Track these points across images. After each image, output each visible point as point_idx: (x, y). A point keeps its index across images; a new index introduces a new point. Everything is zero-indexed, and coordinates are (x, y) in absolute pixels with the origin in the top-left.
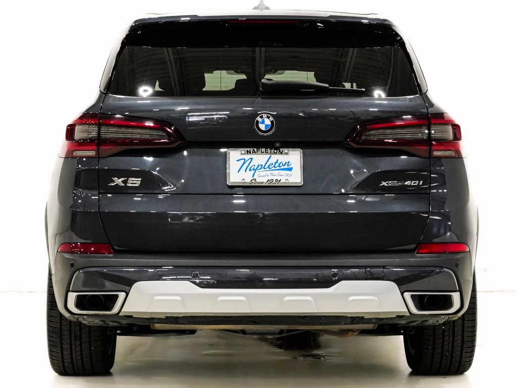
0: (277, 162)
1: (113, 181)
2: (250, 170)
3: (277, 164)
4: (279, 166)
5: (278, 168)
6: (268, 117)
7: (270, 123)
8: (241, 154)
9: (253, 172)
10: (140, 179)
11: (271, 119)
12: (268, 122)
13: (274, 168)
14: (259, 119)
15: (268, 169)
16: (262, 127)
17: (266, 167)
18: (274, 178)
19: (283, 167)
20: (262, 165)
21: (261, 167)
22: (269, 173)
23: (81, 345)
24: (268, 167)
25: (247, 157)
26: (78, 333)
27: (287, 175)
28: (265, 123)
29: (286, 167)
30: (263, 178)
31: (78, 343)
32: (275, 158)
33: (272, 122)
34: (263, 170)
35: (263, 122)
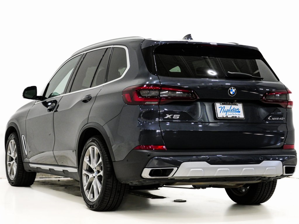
0: (234, 109)
1: (167, 116)
2: (225, 112)
3: (234, 110)
4: (235, 110)
5: (235, 111)
6: (234, 89)
7: (234, 91)
8: (220, 105)
9: (226, 113)
10: (179, 115)
11: (235, 89)
12: (234, 90)
13: (233, 111)
14: (230, 89)
15: (231, 112)
16: (231, 93)
17: (230, 111)
18: (234, 116)
19: (236, 111)
20: (228, 110)
21: (228, 111)
22: (232, 113)
23: (119, 196)
24: (231, 111)
25: (223, 106)
26: (119, 190)
27: (239, 114)
28: (233, 91)
29: (238, 111)
30: (230, 115)
31: (118, 194)
32: (233, 107)
33: (235, 90)
34: (229, 112)
35: (232, 91)
